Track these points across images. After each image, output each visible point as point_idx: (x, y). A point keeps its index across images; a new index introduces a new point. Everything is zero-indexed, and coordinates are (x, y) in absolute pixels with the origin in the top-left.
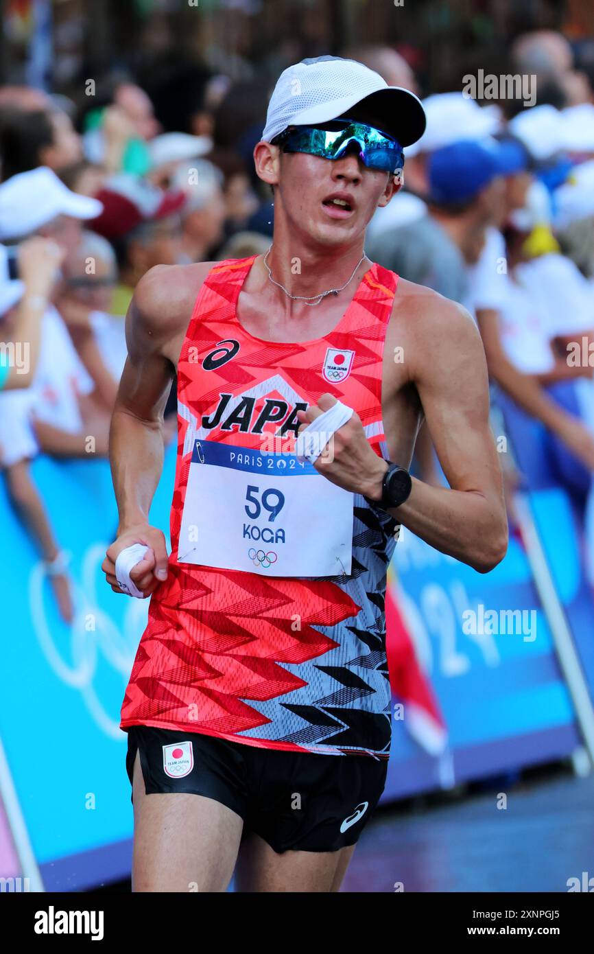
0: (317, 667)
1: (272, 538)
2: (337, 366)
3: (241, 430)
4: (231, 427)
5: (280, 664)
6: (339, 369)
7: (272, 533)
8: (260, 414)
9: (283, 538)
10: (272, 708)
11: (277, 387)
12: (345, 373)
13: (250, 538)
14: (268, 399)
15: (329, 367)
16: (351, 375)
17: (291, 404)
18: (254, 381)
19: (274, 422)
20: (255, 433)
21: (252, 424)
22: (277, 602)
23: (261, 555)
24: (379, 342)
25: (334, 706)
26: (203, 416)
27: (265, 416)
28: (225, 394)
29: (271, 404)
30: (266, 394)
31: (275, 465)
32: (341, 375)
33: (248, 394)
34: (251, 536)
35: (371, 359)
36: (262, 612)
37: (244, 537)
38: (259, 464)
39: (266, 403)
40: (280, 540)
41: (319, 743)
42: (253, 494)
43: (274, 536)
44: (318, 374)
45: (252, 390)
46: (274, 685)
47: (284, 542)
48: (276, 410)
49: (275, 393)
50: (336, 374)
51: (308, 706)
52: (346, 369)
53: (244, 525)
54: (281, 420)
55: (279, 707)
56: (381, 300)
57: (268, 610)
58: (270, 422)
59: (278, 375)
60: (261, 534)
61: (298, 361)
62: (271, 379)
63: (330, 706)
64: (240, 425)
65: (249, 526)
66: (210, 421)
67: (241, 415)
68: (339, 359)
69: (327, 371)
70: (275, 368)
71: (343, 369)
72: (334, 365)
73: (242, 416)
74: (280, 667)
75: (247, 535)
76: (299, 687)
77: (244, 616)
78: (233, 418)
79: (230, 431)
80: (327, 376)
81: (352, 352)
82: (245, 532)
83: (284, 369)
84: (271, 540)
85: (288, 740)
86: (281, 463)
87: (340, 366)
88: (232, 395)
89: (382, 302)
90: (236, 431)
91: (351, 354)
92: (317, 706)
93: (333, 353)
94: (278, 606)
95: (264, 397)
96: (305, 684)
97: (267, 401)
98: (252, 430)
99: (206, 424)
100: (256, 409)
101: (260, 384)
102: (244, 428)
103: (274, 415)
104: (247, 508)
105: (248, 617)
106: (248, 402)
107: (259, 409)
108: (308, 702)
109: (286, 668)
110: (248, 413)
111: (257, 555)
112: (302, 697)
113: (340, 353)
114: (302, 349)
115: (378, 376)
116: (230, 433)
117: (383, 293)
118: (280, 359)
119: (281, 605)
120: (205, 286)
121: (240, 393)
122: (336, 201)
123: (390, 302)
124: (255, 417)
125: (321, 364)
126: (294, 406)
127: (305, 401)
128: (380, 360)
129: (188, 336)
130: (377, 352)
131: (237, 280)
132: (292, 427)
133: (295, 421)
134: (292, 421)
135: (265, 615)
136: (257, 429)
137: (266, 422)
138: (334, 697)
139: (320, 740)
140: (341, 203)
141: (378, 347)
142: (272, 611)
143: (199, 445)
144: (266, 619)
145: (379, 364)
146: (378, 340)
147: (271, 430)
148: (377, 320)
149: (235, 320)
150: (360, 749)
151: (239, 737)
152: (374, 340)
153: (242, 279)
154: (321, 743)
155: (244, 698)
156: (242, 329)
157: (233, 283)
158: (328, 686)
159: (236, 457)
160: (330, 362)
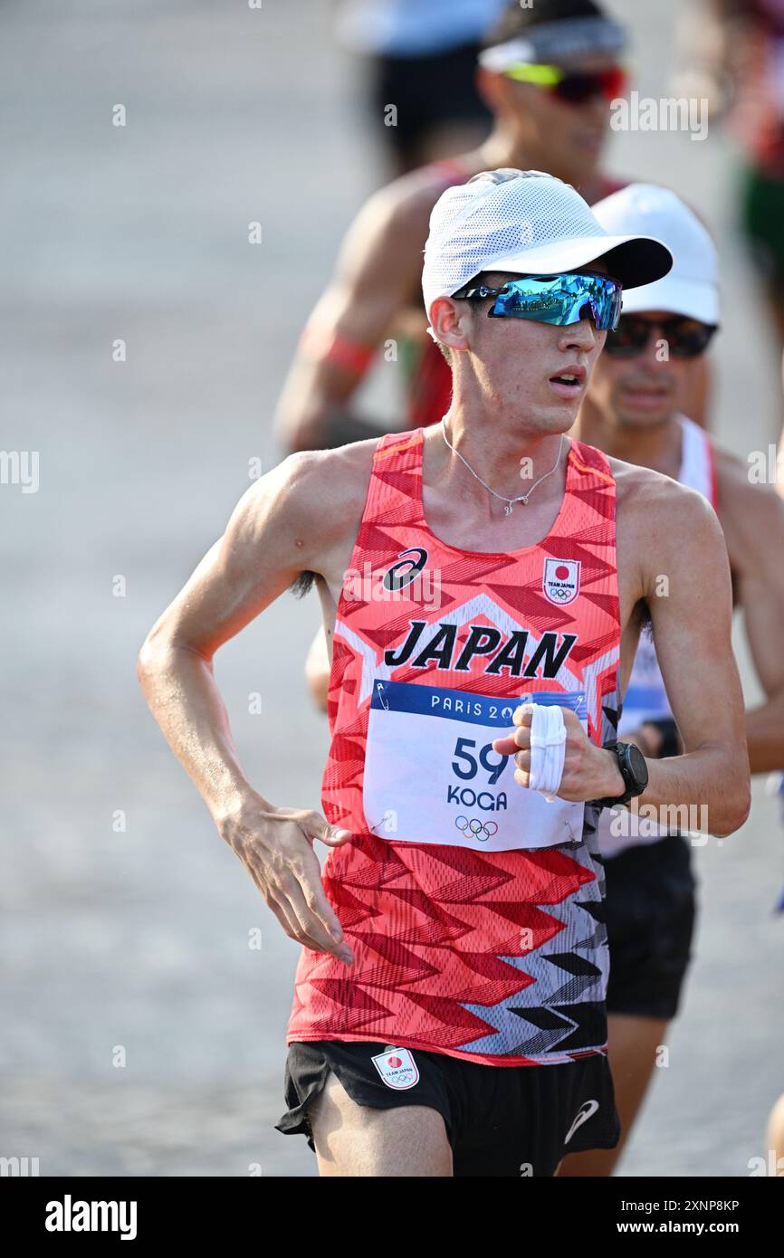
0: (544, 957)
1: (493, 805)
2: (560, 581)
3: (440, 666)
4: (426, 663)
5: (503, 958)
6: (564, 586)
7: (493, 799)
8: (464, 646)
9: (505, 804)
10: (500, 1015)
11: (484, 611)
12: (573, 591)
13: (458, 803)
14: (473, 626)
15: (551, 584)
16: (581, 594)
17: (505, 633)
18: (452, 603)
19: (483, 655)
20: (459, 670)
21: (456, 657)
22: (495, 881)
23: (476, 825)
24: (608, 547)
25: (564, 1003)
26: (385, 650)
27: (472, 648)
28: (418, 621)
29: (478, 632)
30: (471, 618)
31: (499, 713)
32: (568, 593)
33: (448, 620)
34: (460, 800)
35: (602, 572)
36: (478, 895)
37: (449, 801)
38: (477, 712)
39: (472, 631)
40: (501, 806)
41: (548, 1052)
42: (465, 749)
43: (495, 802)
44: (538, 593)
45: (451, 614)
46: (499, 986)
47: (505, 808)
48: (485, 639)
49: (482, 617)
50: (561, 593)
51: (537, 1008)
52: (573, 586)
53: (450, 787)
54: (492, 652)
55: (507, 1013)
56: (600, 488)
57: (486, 892)
58: (478, 655)
59: (483, 595)
60: (477, 799)
61: (507, 576)
62: (475, 599)
63: (560, 1004)
64: (439, 660)
65: (458, 788)
66: (396, 656)
67: (440, 647)
68: (562, 573)
69: (548, 588)
70: (478, 584)
71: (569, 586)
72: (556, 580)
73: (441, 649)
74: (504, 962)
75: (453, 800)
76: (527, 985)
77: (456, 902)
78: (429, 651)
79: (425, 668)
80: (549, 595)
81: (577, 562)
82: (451, 796)
83: (491, 586)
84: (492, 807)
85: (516, 1054)
86: (507, 712)
87: (565, 582)
88: (427, 622)
89: (602, 492)
90: (433, 668)
91: (576, 566)
92: (548, 1006)
93: (554, 564)
94: (496, 886)
95: (468, 623)
96: (533, 980)
97: (473, 628)
98: (455, 666)
99: (390, 660)
100: (458, 639)
101: (462, 607)
102: (445, 664)
103: (483, 646)
104: (455, 766)
105: (461, 903)
106: (448, 631)
107: (462, 638)
108: (537, 1003)
109: (511, 963)
110: (449, 645)
111: (469, 825)
112: (531, 998)
113: (561, 564)
114: (512, 561)
115: (613, 592)
116: (426, 671)
117: (599, 480)
118: (487, 573)
119: (500, 884)
120: (374, 478)
121: (436, 620)
122: (565, 377)
123: (611, 492)
124: (458, 649)
125: (540, 580)
126: (511, 636)
127: (524, 628)
128: (614, 571)
129: (358, 545)
130: (608, 562)
131: (413, 467)
132: (508, 662)
133: (512, 654)
134: (507, 654)
135: (482, 899)
136: (462, 664)
137: (474, 655)
138: (563, 992)
139: (550, 1047)
140: (571, 378)
141: (609, 555)
142: (491, 893)
143: (380, 687)
144: (485, 904)
145: (613, 577)
146: (606, 544)
147: (479, 666)
148: (601, 516)
149: (423, 523)
150: (588, 1049)
151: (461, 1051)
152: (601, 544)
153: (420, 466)
154: (550, 1051)
155: (466, 1002)
156: (432, 535)
157: (409, 472)
158: (556, 978)
159: (442, 702)
160: (552, 577)
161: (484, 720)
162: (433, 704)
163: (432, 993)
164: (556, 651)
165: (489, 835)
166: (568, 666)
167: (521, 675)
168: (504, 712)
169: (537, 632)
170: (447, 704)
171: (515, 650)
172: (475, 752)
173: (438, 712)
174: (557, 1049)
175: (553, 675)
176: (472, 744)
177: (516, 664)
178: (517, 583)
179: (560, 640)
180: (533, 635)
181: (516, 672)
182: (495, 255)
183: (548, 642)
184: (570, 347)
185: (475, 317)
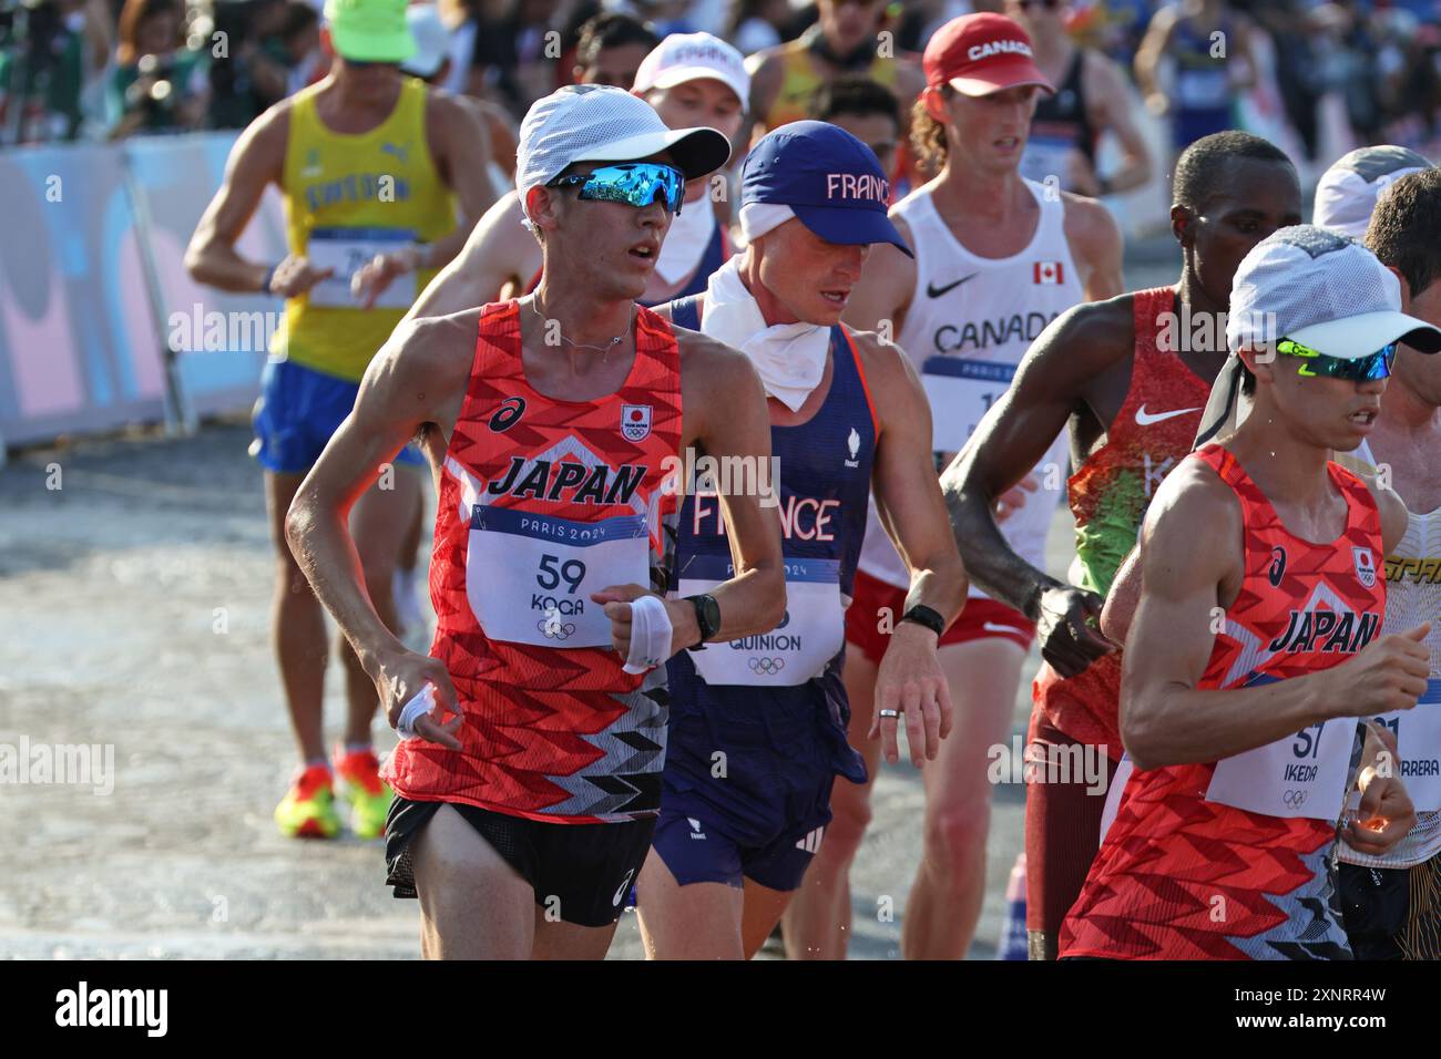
0: (613, 734)
2: (635, 423)
3: (536, 496)
4: (525, 493)
5: (580, 736)
6: (638, 426)
7: (572, 605)
8: (556, 479)
9: (581, 609)
10: (573, 783)
11: (573, 450)
12: (646, 430)
14: (563, 462)
15: (627, 425)
16: (652, 431)
17: (590, 468)
18: (548, 443)
19: (571, 487)
20: (551, 500)
21: (549, 487)
22: (575, 673)
24: (676, 395)
25: (629, 773)
26: (490, 481)
27: (562, 482)
28: (518, 458)
29: (567, 468)
30: (562, 457)
31: (578, 535)
32: (641, 432)
33: (543, 457)
35: (670, 414)
36: (561, 684)
38: (560, 533)
39: (563, 467)
40: (579, 611)
41: (613, 812)
42: (549, 564)
43: (574, 608)
44: (616, 432)
45: (547, 452)
46: (577, 759)
47: (583, 613)
48: (573, 474)
49: (570, 456)
50: (635, 432)
51: (607, 777)
52: (646, 426)
54: (579, 484)
55: (582, 780)
56: (665, 348)
57: (567, 682)
58: (567, 487)
59: (571, 437)
60: (557, 604)
61: (592, 421)
62: (565, 440)
63: (626, 773)
64: (535, 490)
66: (498, 487)
67: (536, 480)
68: (637, 416)
69: (625, 429)
70: (568, 428)
71: (643, 426)
72: (632, 422)
73: (537, 482)
74: (580, 738)
76: (599, 758)
77: (543, 691)
78: (527, 483)
79: (524, 497)
80: (626, 434)
81: (649, 407)
82: (537, 604)
83: (578, 429)
84: (571, 612)
85: (587, 813)
86: (585, 534)
87: (639, 423)
88: (526, 459)
90: (530, 497)
91: (648, 410)
92: (615, 775)
93: (629, 410)
94: (576, 677)
95: (560, 460)
96: (604, 754)
97: (563, 464)
98: (548, 496)
99: (493, 490)
100: (551, 473)
101: (555, 446)
102: (540, 495)
103: (572, 479)
104: (540, 579)
105: (547, 691)
106: (543, 466)
107: (555, 473)
108: (606, 772)
109: (587, 740)
110: (543, 479)
112: (603, 768)
113: (638, 408)
114: (595, 407)
115: (679, 431)
116: (524, 500)
117: (664, 340)
118: (573, 418)
119: (579, 675)
120: (480, 339)
121: (534, 457)
122: (641, 250)
123: (675, 350)
124: (551, 482)
125: (618, 423)
126: (594, 470)
127: (605, 462)
128: (680, 414)
129: (468, 394)
130: (675, 406)
131: (513, 332)
132: (593, 492)
133: (595, 486)
134: (591, 485)
135: (565, 687)
136: (554, 495)
137: (563, 487)
138: (629, 764)
139: (615, 808)
140: (646, 250)
141: (677, 401)
142: (572, 682)
143: (478, 510)
144: (567, 691)
145: (680, 418)
146: (674, 392)
147: (567, 497)
148: (668, 370)
149: (523, 377)
150: (648, 811)
151: (541, 814)
152: (669, 392)
153: (518, 330)
154: (615, 812)
155: (549, 774)
156: (529, 386)
157: (510, 335)
158: (624, 753)
159: (530, 525)
160: (627, 419)
161: (566, 540)
162: (523, 525)
163: (520, 766)
164: (630, 481)
165: (568, 634)
166: (638, 492)
167: (603, 503)
168: (582, 534)
169: (616, 466)
170: (535, 526)
171: (597, 482)
172: (558, 567)
173: (528, 532)
174: (620, 810)
175: (626, 502)
176: (555, 560)
177: (599, 492)
178: (599, 426)
179: (634, 471)
180: (613, 468)
181: (599, 500)
182: (583, 149)
183: (624, 474)
184: (646, 224)
185: (565, 201)
